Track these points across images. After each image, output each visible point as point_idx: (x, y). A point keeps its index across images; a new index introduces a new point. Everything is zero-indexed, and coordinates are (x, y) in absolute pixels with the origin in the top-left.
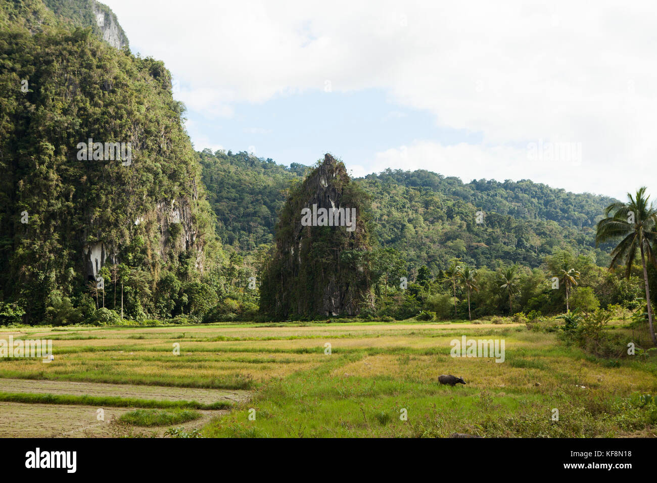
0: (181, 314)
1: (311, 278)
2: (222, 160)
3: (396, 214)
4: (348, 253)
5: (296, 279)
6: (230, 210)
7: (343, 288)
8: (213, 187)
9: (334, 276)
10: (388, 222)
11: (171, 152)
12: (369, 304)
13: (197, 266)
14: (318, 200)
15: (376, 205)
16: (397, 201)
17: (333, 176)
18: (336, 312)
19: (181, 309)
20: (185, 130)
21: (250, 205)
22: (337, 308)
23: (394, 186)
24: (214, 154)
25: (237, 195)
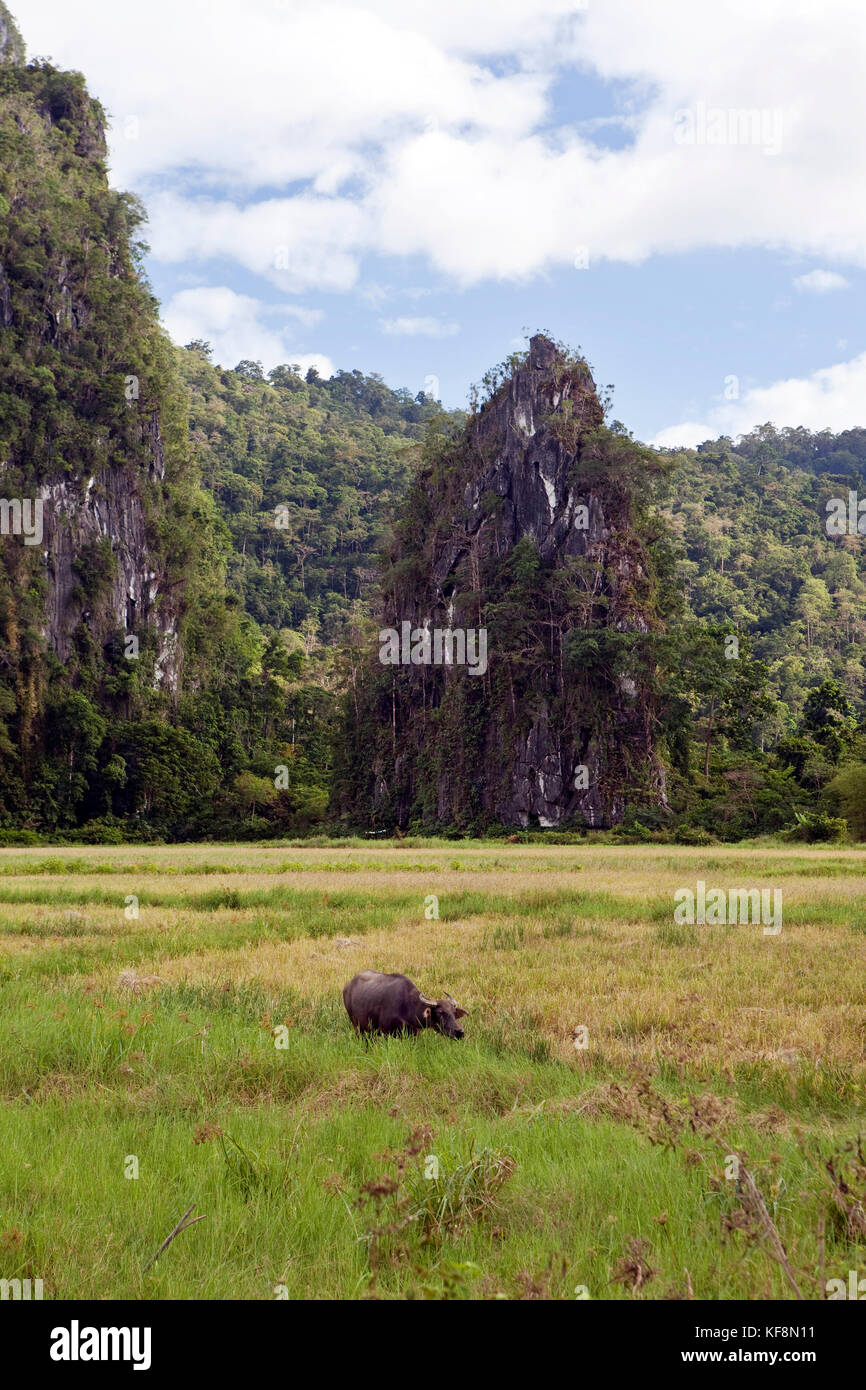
0: (105, 816)
1: (478, 711)
2: (286, 392)
3: (777, 550)
4: (589, 636)
5: (435, 714)
6: (300, 533)
7: (574, 742)
8: (255, 466)
9: (544, 706)
10: (752, 573)
11: (87, 336)
12: (650, 793)
13: (159, 675)
14: (505, 477)
15: (720, 523)
16: (784, 512)
17: (552, 402)
18: (551, 816)
19: (105, 801)
20: (143, 279)
21: (357, 520)
22: (553, 803)
23: (777, 469)
24: (268, 378)
25: (321, 490)
